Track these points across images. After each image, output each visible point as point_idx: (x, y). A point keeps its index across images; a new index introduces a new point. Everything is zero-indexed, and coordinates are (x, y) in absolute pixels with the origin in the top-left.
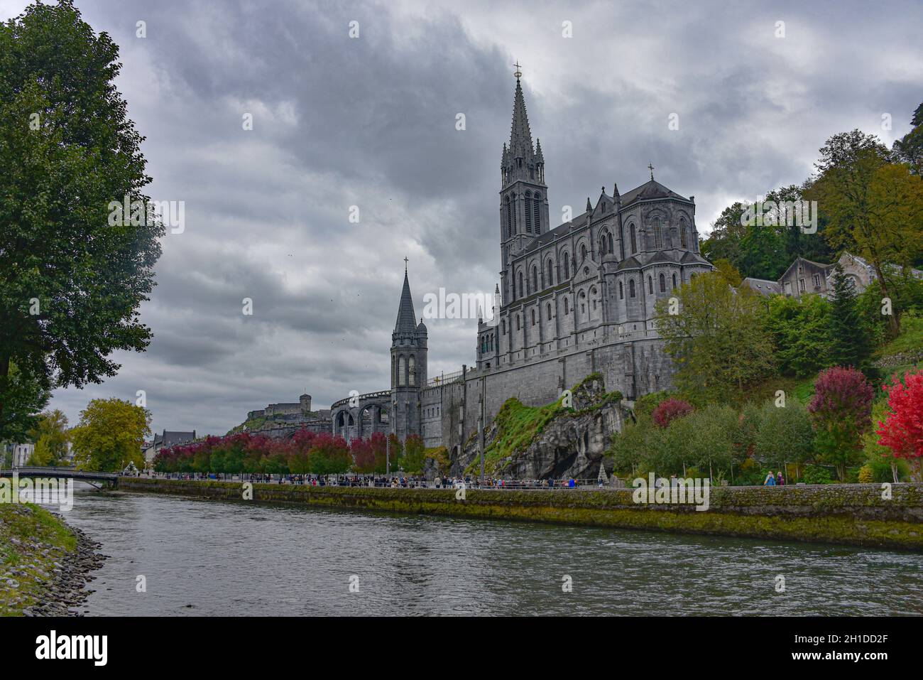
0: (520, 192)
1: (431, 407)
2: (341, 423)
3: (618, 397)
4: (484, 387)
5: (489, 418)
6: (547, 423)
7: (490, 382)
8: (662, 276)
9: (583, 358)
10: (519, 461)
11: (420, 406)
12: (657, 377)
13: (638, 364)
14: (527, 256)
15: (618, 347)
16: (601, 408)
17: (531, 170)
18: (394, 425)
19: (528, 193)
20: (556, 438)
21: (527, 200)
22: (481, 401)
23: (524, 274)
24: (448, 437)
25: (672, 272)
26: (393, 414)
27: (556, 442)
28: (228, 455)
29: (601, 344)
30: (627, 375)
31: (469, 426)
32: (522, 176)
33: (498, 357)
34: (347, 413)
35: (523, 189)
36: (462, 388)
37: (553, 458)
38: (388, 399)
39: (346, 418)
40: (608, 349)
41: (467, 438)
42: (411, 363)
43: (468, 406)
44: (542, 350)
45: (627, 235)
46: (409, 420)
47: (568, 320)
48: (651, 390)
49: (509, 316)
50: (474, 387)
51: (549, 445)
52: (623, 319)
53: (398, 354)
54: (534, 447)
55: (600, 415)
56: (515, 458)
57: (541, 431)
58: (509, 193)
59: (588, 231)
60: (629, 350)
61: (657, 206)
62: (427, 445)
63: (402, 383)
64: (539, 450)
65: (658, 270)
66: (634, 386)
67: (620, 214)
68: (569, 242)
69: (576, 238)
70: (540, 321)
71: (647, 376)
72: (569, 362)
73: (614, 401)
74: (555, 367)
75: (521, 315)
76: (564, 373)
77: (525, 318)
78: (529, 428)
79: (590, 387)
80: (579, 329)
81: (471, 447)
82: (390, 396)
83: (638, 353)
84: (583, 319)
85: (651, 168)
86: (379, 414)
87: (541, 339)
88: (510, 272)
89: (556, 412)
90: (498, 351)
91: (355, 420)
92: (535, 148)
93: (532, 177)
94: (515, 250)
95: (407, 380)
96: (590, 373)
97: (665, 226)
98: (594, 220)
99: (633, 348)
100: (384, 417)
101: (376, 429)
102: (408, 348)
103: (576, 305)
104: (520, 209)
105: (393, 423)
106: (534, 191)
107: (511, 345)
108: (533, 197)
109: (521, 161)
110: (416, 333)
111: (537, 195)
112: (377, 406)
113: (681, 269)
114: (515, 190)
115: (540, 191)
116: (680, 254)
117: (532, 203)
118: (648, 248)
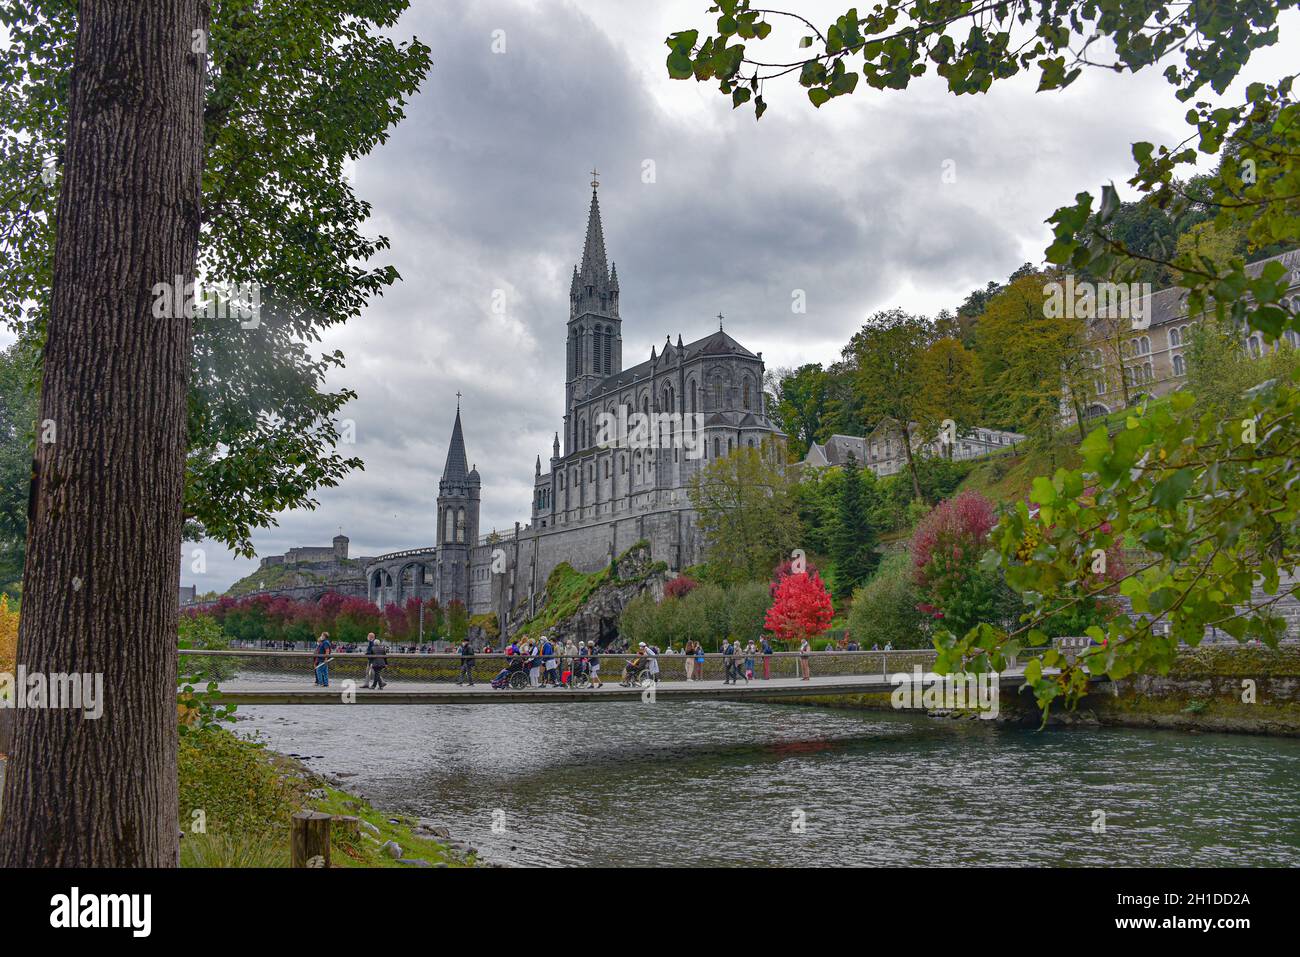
0: (589, 325)
1: (481, 568)
2: (378, 583)
3: (663, 567)
4: (537, 548)
5: (540, 583)
6: (592, 592)
7: (542, 544)
8: (717, 440)
9: (632, 525)
10: (562, 632)
11: (469, 566)
12: (702, 549)
13: (684, 533)
14: (591, 403)
15: (666, 515)
16: (646, 579)
17: (604, 300)
18: (439, 590)
19: (598, 327)
20: (601, 608)
21: (597, 335)
22: (533, 564)
23: (587, 422)
24: (498, 603)
25: (728, 436)
26: (438, 575)
27: (601, 613)
28: (245, 619)
29: (651, 511)
30: (672, 545)
31: (520, 591)
32: (593, 307)
33: (553, 515)
34: (385, 572)
35: (592, 323)
36: (514, 548)
37: (598, 629)
38: (432, 557)
39: (383, 578)
40: (656, 517)
41: (517, 604)
42: (461, 516)
43: (520, 569)
44: (597, 511)
45: (688, 391)
46: (456, 582)
47: (624, 479)
48: (695, 562)
49: (567, 470)
50: (526, 547)
51: (593, 616)
52: (677, 484)
53: (445, 506)
54: (578, 617)
55: (644, 585)
56: (559, 628)
57: (585, 600)
58: (577, 326)
59: (651, 383)
60: (676, 519)
61: (719, 363)
62: (476, 611)
63: (449, 538)
64: (582, 621)
65: (714, 435)
66: (678, 556)
67: (682, 369)
68: (632, 392)
69: (640, 388)
70: (597, 479)
71: (692, 547)
72: (621, 528)
73: (659, 572)
74: (607, 531)
75: (579, 470)
76: (615, 539)
77: (582, 474)
78: (575, 597)
79: (636, 556)
80: (634, 491)
81: (520, 615)
82: (434, 553)
83: (684, 522)
84: (638, 481)
85: (721, 317)
86: (422, 574)
87: (598, 499)
88: (573, 419)
89: (602, 581)
90: (554, 508)
91: (394, 580)
92: (610, 273)
93: (604, 308)
94: (579, 394)
95: (455, 536)
96: (638, 540)
97: (726, 385)
98: (658, 371)
99: (680, 517)
100: (428, 578)
101: (418, 591)
102: (457, 499)
103: (631, 465)
104: (588, 345)
105: (437, 585)
106: (605, 324)
107: (567, 504)
108: (604, 331)
109: (591, 290)
110: (468, 481)
111: (609, 329)
112: (420, 565)
113: (739, 433)
114: (583, 323)
115: (613, 325)
116: (741, 417)
117: (603, 338)
118: (707, 408)
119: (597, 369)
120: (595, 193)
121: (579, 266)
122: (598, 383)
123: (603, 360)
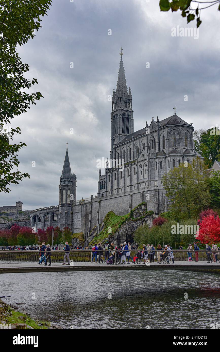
0: (120, 113)
1: (77, 214)
2: (35, 221)
3: (152, 213)
4: (100, 206)
5: (101, 220)
6: (123, 223)
7: (102, 203)
8: (174, 160)
9: (139, 195)
10: (111, 240)
11: (72, 213)
12: (168, 205)
13: (160, 199)
14: (121, 146)
15: (153, 192)
16: (145, 218)
17: (126, 103)
18: (60, 223)
19: (124, 114)
20: (126, 230)
21: (123, 118)
22: (98, 212)
23: (120, 154)
24: (84, 228)
25: (178, 158)
26: (59, 217)
27: (126, 232)
29: (146, 190)
30: (156, 204)
31: (93, 223)
32: (121, 106)
33: (107, 192)
34: (38, 216)
35: (121, 113)
36: (91, 205)
37: (126, 239)
38: (57, 209)
39: (37, 219)
40: (149, 192)
41: (92, 228)
42: (69, 193)
43: (93, 214)
44: (124, 190)
45: (161, 140)
46: (67, 219)
47: (135, 177)
48: (166, 211)
49: (112, 173)
50: (96, 205)
51: (123, 233)
52: (157, 178)
53: (62, 188)
54: (117, 234)
55: (144, 220)
56: (109, 238)
57: (120, 227)
58: (115, 114)
59: (146, 137)
60: (157, 193)
61: (174, 128)
62: (75, 232)
63: (64, 202)
64: (119, 235)
65: (172, 158)
66: (158, 209)
67: (159, 131)
68: (138, 141)
69: (141, 139)
70: (124, 177)
71: (164, 204)
72: (134, 197)
73: (150, 215)
74: (129, 198)
75: (117, 173)
76: (132, 201)
77: (118, 175)
78: (116, 225)
79: (141, 208)
80: (139, 182)
81: (93, 233)
82: (58, 208)
83: (160, 194)
84: (141, 177)
85: (175, 109)
86: (53, 217)
87: (124, 185)
88: (114, 152)
89: (127, 219)
90: (107, 189)
91: (42, 219)
92: (128, 92)
93: (126, 107)
94: (116, 142)
95: (66, 201)
96: (141, 202)
97: (177, 137)
99: (159, 192)
100: (56, 218)
101: (51, 224)
102: (67, 186)
103: (138, 171)
104: (120, 122)
105: (59, 221)
106: (126, 113)
107: (112, 187)
108: (126, 116)
109: (120, 99)
110: (71, 178)
111: (128, 115)
112: (52, 213)
113: (183, 157)
114: (117, 112)
115: (130, 113)
116: (184, 150)
117: (126, 119)
118: (169, 147)
119: (123, 132)
120: (121, 57)
121: (116, 89)
122: (124, 137)
123: (126, 128)
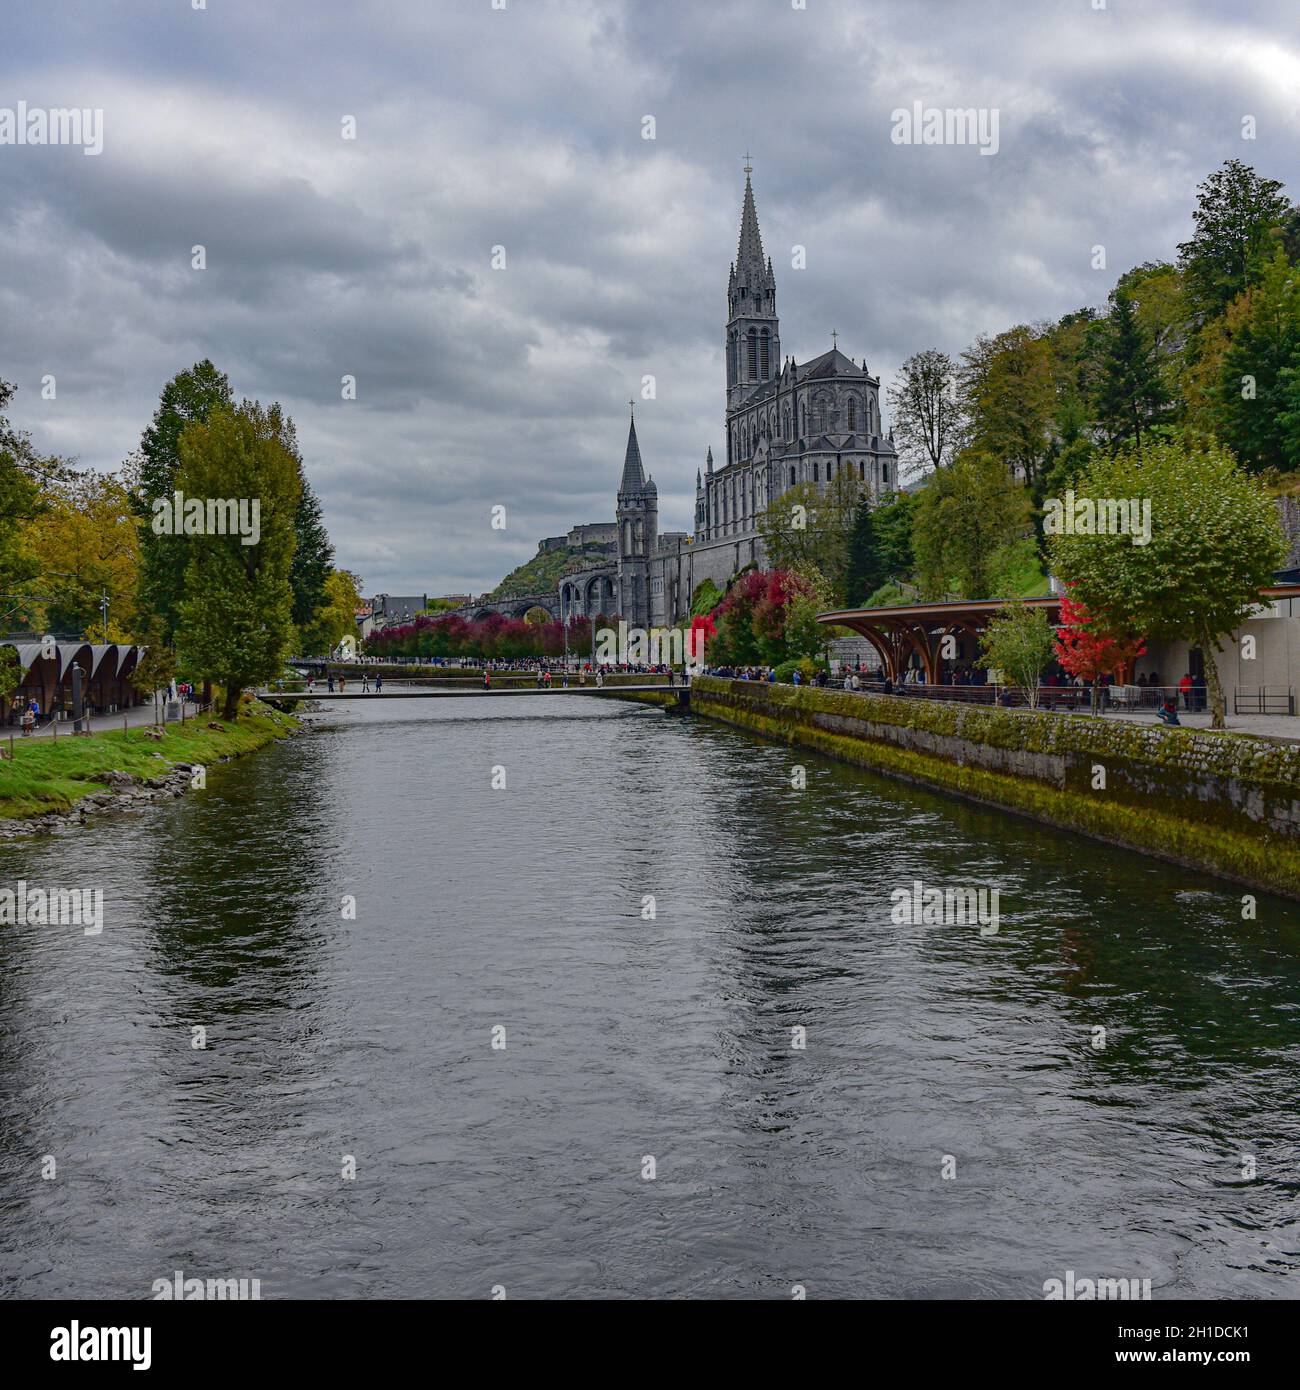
0: (743, 329)
1: (657, 580)
2: (568, 597)
4: (692, 565)
7: (696, 559)
8: (816, 465)
9: (748, 546)
11: (648, 579)
14: (739, 416)
17: (758, 300)
18: (621, 603)
19: (752, 330)
21: (752, 340)
22: (689, 579)
25: (826, 461)
26: (620, 588)
31: (681, 604)
32: (747, 310)
33: (709, 530)
34: (574, 586)
35: (745, 328)
36: (676, 564)
38: (614, 571)
39: (573, 593)
41: (679, 617)
42: (640, 529)
43: (681, 583)
44: (734, 529)
45: (800, 413)
46: (636, 594)
47: (749, 500)
50: (685, 563)
53: (623, 518)
58: (733, 330)
59: (777, 402)
61: (823, 387)
63: (629, 552)
67: (796, 391)
72: (740, 548)
74: (733, 552)
76: (737, 558)
80: (755, 513)
82: (616, 567)
84: (758, 503)
85: (836, 337)
87: (735, 517)
90: (709, 523)
91: (581, 594)
92: (766, 269)
93: (758, 309)
94: (735, 403)
95: (633, 549)
96: (751, 559)
97: (830, 409)
98: (781, 391)
101: (604, 604)
102: (633, 512)
104: (742, 352)
105: (620, 598)
106: (759, 327)
108: (759, 335)
109: (743, 292)
110: (644, 492)
111: (765, 331)
112: (604, 578)
113: (839, 457)
114: (737, 327)
115: (769, 326)
116: (843, 439)
117: (759, 341)
118: (812, 432)
119: (753, 375)
120: (748, 179)
121: (736, 264)
122: (754, 390)
123: (759, 365)
